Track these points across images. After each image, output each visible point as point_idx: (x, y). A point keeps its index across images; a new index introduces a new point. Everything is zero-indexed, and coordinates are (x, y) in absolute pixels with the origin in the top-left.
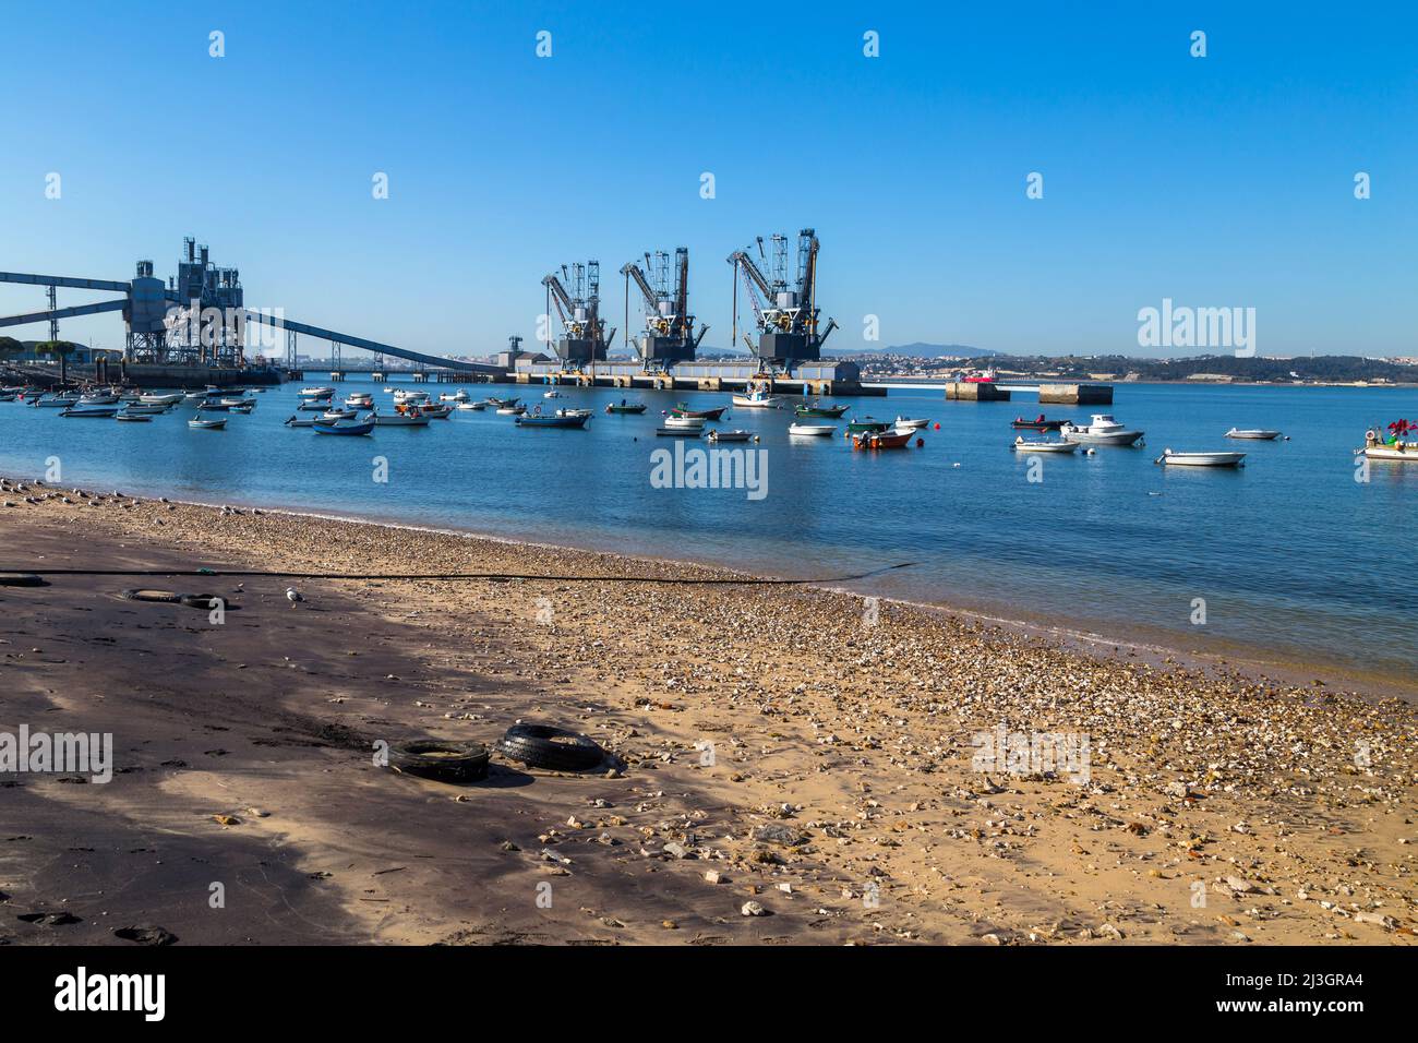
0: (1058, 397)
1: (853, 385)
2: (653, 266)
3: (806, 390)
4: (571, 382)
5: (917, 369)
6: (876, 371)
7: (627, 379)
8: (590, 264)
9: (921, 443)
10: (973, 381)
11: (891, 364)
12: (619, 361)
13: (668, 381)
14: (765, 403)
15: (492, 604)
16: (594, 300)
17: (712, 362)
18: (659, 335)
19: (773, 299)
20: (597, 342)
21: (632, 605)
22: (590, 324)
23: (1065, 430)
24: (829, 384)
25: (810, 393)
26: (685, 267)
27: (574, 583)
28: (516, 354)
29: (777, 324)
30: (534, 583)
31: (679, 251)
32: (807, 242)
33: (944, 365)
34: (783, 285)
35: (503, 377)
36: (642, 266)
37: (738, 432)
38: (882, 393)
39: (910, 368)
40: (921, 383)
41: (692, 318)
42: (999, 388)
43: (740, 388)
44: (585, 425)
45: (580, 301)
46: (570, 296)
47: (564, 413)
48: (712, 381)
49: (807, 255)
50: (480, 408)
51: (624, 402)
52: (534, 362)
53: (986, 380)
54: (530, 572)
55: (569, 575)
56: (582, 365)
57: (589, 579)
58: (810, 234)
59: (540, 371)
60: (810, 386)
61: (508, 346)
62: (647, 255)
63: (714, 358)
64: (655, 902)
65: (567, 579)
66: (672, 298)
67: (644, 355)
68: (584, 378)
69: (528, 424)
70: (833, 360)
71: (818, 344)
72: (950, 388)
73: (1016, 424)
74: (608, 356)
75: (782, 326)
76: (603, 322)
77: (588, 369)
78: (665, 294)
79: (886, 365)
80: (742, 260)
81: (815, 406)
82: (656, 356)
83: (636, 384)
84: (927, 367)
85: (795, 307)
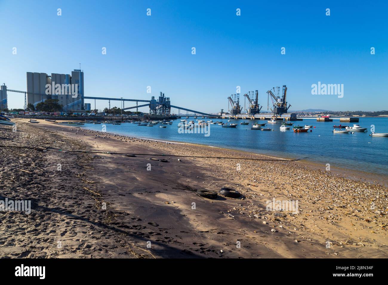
0: (345, 120)
1: (295, 118)
2: (251, 94)
3: (284, 119)
4: (233, 118)
5: (310, 115)
6: (300, 115)
7: (245, 118)
8: (237, 94)
9: (311, 131)
10: (323, 117)
11: (304, 114)
12: (243, 114)
13: (254, 118)
14: (275, 122)
15: (218, 163)
16: (238, 102)
17: (263, 114)
18: (252, 108)
19: (277, 100)
20: (239, 110)
21: (246, 164)
22: (237, 107)
23: (346, 128)
24: (289, 118)
25: (285, 120)
26: (257, 94)
28: (222, 113)
29: (277, 106)
30: (226, 159)
31: (256, 91)
32: (284, 88)
33: (316, 114)
34: (279, 97)
35: (220, 117)
36: (248, 94)
37: (268, 128)
38: (302, 120)
39: (308, 114)
40: (311, 118)
41: (259, 105)
42: (330, 119)
43: (269, 119)
44: (236, 127)
45: (235, 102)
46: (233, 101)
47: (232, 125)
48: (263, 118)
49: (284, 91)
50: (215, 124)
51: (244, 122)
52: (226, 114)
53: (327, 117)
54: (225, 157)
55: (233, 157)
56: (235, 115)
57: (237, 159)
58: (285, 86)
59: (227, 116)
60: (285, 119)
61: (221, 111)
62: (249, 92)
63: (263, 113)
64: (252, 227)
65: (233, 158)
66: (255, 101)
67: (249, 112)
68: (236, 117)
69: (225, 127)
70: (290, 113)
71: (287, 110)
72: (318, 119)
73: (334, 127)
74: (241, 113)
75: (279, 106)
76: (240, 106)
77: (237, 115)
78: (253, 100)
79: (303, 114)
80: (270, 92)
81: (286, 123)
82: (251, 113)
83: (247, 119)
84: (312, 114)
85: (282, 102)
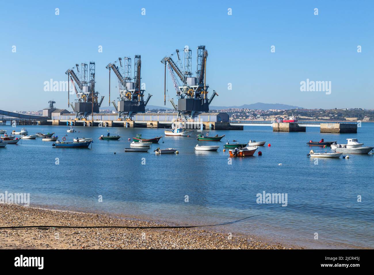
0: (330, 129)
1: (226, 125)
2: (123, 64)
4: (81, 124)
5: (258, 116)
6: (238, 117)
7: (110, 123)
8: (91, 63)
9: (260, 154)
10: (286, 122)
11: (245, 113)
12: (106, 113)
13: (131, 123)
14: (181, 134)
15: (39, 242)
16: (93, 83)
17: (154, 113)
18: (126, 99)
19: (184, 80)
20: (95, 104)
21: (113, 241)
22: (90, 94)
23: (333, 147)
24: (214, 124)
25: (204, 128)
26: (139, 65)
27: (82, 230)
28: (52, 110)
29: (187, 94)
30: (62, 230)
31: (136, 57)
32: (201, 52)
33: (272, 114)
34: (190, 74)
35: (45, 122)
36: (117, 64)
37: (170, 149)
38: (241, 128)
39: (255, 115)
40: (259, 123)
41: (143, 91)
42: (300, 125)
43: (168, 127)
44: (89, 147)
45: (85, 83)
46: (80, 80)
47: (78, 141)
48: (154, 123)
49: (202, 58)
50: (33, 138)
51: (109, 134)
52: (62, 114)
53: (291, 121)
54: (59, 224)
55: (80, 225)
56: (87, 115)
57: (90, 227)
58: (203, 48)
59: (64, 119)
60: (204, 125)
61: (48, 106)
62: (120, 59)
63: (155, 111)
65: (79, 228)
66: (133, 81)
67: (119, 110)
68: (88, 122)
69: (59, 146)
70: (216, 112)
71: (208, 104)
72: (274, 125)
73: (309, 143)
74: (100, 110)
75: (190, 95)
76: (97, 93)
77: (90, 117)
78: (129, 79)
79: (243, 114)
80: (169, 61)
81: (207, 135)
82: (125, 110)
83: (115, 125)
84: (264, 115)
85: (196, 85)
